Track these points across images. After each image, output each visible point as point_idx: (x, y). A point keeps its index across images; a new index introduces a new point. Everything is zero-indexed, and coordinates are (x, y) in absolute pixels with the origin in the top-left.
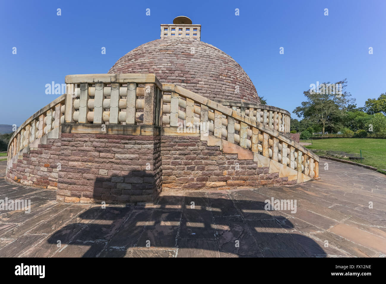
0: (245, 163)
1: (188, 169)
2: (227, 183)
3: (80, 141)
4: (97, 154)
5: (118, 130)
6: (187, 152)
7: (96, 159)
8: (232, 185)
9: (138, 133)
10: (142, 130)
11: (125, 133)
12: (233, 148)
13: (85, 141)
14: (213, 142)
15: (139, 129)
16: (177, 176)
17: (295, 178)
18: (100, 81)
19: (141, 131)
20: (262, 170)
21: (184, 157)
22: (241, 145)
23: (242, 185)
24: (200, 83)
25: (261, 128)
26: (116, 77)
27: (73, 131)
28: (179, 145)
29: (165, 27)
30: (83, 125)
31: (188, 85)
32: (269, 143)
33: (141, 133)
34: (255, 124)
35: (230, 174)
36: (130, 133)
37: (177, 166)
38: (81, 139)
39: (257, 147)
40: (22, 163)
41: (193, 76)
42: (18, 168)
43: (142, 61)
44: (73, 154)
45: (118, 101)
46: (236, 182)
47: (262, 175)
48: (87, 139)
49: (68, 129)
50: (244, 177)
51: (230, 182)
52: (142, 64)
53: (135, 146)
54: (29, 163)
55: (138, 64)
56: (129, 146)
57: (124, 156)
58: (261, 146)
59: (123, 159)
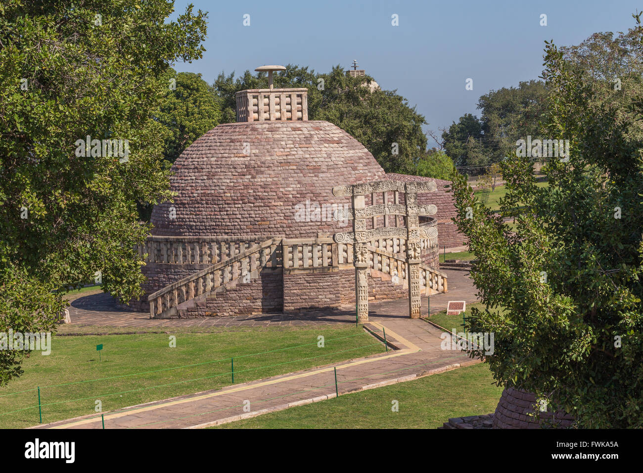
0: (386, 283)
1: (351, 290)
2: (375, 298)
3: (296, 278)
4: (308, 285)
5: (319, 270)
6: (350, 279)
7: (308, 288)
8: (379, 299)
9: (331, 271)
10: (333, 269)
11: (324, 271)
12: (378, 274)
15: (331, 269)
16: (345, 295)
17: (424, 292)
18: (306, 243)
20: (398, 287)
21: (348, 282)
22: (383, 271)
23: (385, 299)
25: (396, 257)
26: (315, 241)
27: (292, 273)
28: (346, 275)
30: (298, 269)
32: (402, 268)
34: (392, 255)
35: (377, 291)
36: (327, 272)
37: (344, 289)
39: (394, 271)
40: (216, 300)
41: (326, 198)
42: (211, 305)
43: (263, 180)
44: (293, 286)
45: (317, 254)
46: (382, 296)
47: (398, 290)
48: (301, 277)
49: (288, 272)
50: (386, 293)
51: (377, 297)
52: (265, 185)
53: (330, 278)
54: (226, 299)
55: (259, 183)
56: (326, 278)
57: (324, 284)
58: (396, 270)
59: (324, 286)
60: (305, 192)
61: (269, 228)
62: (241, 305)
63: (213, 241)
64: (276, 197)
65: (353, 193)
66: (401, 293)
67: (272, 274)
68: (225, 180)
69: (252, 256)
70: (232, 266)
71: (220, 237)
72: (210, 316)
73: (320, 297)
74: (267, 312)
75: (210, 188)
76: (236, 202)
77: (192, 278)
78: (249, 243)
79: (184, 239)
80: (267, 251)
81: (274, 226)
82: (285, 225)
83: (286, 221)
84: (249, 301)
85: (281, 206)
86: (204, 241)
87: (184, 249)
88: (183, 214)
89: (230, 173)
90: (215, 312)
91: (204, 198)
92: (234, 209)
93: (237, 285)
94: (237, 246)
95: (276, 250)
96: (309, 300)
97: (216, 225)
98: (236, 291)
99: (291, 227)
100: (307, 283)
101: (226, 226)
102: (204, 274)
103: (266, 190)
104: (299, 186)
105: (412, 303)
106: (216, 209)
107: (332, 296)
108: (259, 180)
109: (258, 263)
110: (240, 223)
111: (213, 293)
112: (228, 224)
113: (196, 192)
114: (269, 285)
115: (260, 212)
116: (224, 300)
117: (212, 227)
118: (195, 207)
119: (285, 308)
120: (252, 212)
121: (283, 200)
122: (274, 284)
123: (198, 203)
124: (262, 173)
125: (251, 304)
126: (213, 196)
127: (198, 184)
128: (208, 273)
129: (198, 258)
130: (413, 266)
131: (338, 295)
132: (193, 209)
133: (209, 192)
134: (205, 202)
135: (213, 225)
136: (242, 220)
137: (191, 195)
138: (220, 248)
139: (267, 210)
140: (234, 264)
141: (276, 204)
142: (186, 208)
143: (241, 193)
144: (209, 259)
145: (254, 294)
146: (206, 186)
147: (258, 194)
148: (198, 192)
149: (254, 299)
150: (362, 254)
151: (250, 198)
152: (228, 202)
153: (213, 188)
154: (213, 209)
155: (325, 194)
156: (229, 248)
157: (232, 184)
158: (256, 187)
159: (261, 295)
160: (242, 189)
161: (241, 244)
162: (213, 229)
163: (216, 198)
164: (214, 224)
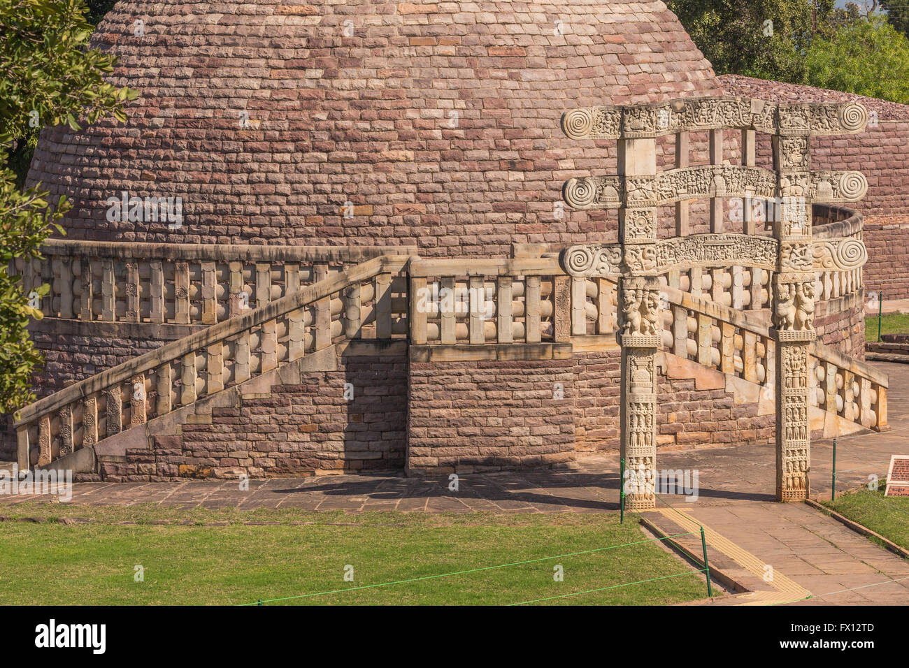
0: (709, 397)
1: (607, 412)
2: (676, 438)
3: (448, 374)
4: (482, 394)
5: (515, 354)
6: (603, 381)
7: (482, 402)
8: (686, 442)
9: (549, 355)
10: (555, 351)
11: (528, 357)
12: (686, 368)
13: (460, 374)
15: (549, 349)
16: (587, 427)
17: (819, 426)
18: (479, 273)
19: (553, 353)
20: (744, 409)
21: (597, 391)
22: (700, 360)
23: (706, 442)
25: (739, 322)
26: (507, 266)
27: (435, 358)
28: (593, 370)
30: (454, 348)
32: (756, 353)
33: (553, 356)
34: (728, 315)
35: (681, 420)
36: (536, 357)
37: (587, 409)
38: (451, 371)
39: (732, 362)
40: (210, 431)
41: (540, 143)
42: (195, 445)
43: (357, 83)
44: (436, 397)
45: (510, 306)
46: (695, 435)
47: (744, 419)
48: (462, 371)
49: (424, 356)
50: (708, 424)
51: (681, 435)
52: (362, 97)
53: (546, 377)
54: (241, 428)
55: (345, 94)
56: (535, 377)
57: (528, 393)
58: (740, 359)
59: (527, 398)
60: (479, 123)
61: (372, 224)
62: (283, 446)
63: (206, 258)
64: (395, 135)
65: (622, 128)
66: (753, 427)
67: (376, 360)
68: (247, 82)
69: (320, 305)
70: (261, 333)
71: (226, 247)
72: (194, 475)
73: (515, 430)
74: (359, 471)
75: (200, 102)
76: (276, 145)
77: (142, 362)
78: (311, 268)
79: (123, 249)
80: (364, 292)
81: (384, 219)
82: (418, 219)
83: (421, 207)
84: (306, 437)
85: (408, 161)
86: (182, 257)
87: (121, 279)
88: (121, 177)
89: (262, 62)
90: (207, 466)
91: (183, 131)
92: (271, 167)
93: (274, 389)
94: (277, 274)
95: (392, 289)
96: (483, 439)
97: (215, 213)
98: (271, 405)
99: (436, 224)
100: (480, 388)
101: (245, 214)
102: (177, 353)
103: (367, 113)
104: (462, 104)
105: (785, 458)
106: (218, 166)
107: (551, 429)
108: (347, 83)
109: (336, 326)
110: (286, 208)
111: (201, 410)
112: (251, 208)
113: (161, 113)
114: (366, 391)
115: (347, 177)
116: (236, 431)
117: (204, 217)
118: (157, 158)
119: (413, 460)
120: (324, 177)
121: (414, 144)
122: (383, 391)
123: (165, 145)
124: (356, 62)
125: (314, 446)
126: (208, 126)
127: (166, 91)
128: (190, 351)
129: (161, 307)
130: (791, 349)
131: (567, 427)
132: (150, 164)
133: (198, 114)
134: (185, 143)
135: (208, 212)
136: (293, 198)
137: (146, 122)
138: (225, 280)
139: (366, 172)
140: (267, 328)
141: (394, 154)
142: (130, 158)
143: (291, 121)
144: (195, 310)
145: (322, 417)
146: (189, 97)
147: (341, 123)
148: (168, 112)
149: (321, 430)
150: (643, 310)
151: (319, 135)
152: (255, 145)
153: (212, 103)
154: (209, 165)
155: (539, 132)
156: (252, 281)
157: (267, 93)
158: (336, 104)
159: (342, 419)
160: (294, 109)
161: (288, 268)
162: (209, 222)
163: (218, 133)
164: (212, 207)
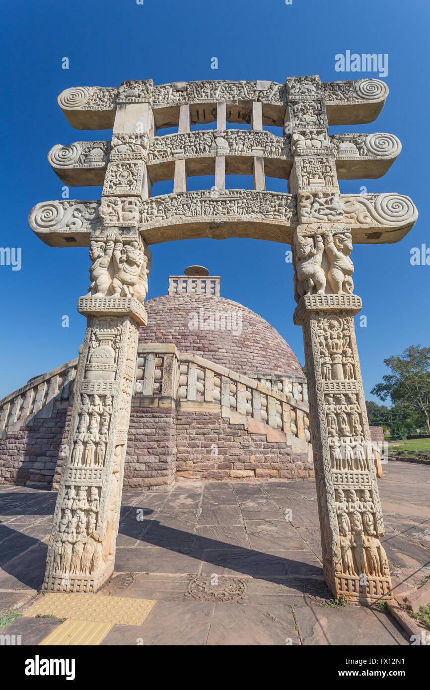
0: (276, 447)
1: (208, 452)
2: (255, 473)
5: (133, 403)
6: (206, 431)
8: (262, 476)
9: (156, 405)
10: (160, 402)
11: (142, 405)
12: (261, 427)
14: (236, 419)
15: (156, 401)
16: (195, 461)
19: (158, 403)
20: (299, 457)
21: (202, 437)
22: (270, 423)
23: (275, 477)
24: (220, 350)
25: (293, 403)
28: (199, 423)
29: (175, 279)
31: (206, 353)
32: (304, 423)
33: (158, 405)
34: (285, 398)
35: (258, 461)
36: (147, 406)
37: (194, 449)
39: (290, 427)
46: (267, 471)
47: (299, 463)
50: (276, 465)
51: (259, 471)
53: (152, 420)
56: (145, 420)
57: (138, 431)
58: (294, 425)
59: (138, 434)
62: (16, 464)
66: (305, 469)
69: (53, 380)
93: (21, 429)
98: (18, 439)
125: (29, 464)
131: (163, 457)
140: (28, 394)
145: (37, 446)
149: (35, 455)
155: (212, 339)
159: (46, 448)
